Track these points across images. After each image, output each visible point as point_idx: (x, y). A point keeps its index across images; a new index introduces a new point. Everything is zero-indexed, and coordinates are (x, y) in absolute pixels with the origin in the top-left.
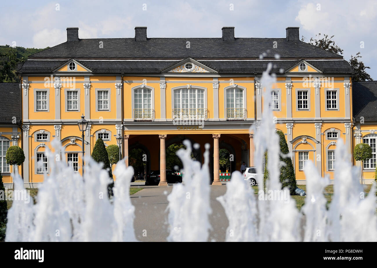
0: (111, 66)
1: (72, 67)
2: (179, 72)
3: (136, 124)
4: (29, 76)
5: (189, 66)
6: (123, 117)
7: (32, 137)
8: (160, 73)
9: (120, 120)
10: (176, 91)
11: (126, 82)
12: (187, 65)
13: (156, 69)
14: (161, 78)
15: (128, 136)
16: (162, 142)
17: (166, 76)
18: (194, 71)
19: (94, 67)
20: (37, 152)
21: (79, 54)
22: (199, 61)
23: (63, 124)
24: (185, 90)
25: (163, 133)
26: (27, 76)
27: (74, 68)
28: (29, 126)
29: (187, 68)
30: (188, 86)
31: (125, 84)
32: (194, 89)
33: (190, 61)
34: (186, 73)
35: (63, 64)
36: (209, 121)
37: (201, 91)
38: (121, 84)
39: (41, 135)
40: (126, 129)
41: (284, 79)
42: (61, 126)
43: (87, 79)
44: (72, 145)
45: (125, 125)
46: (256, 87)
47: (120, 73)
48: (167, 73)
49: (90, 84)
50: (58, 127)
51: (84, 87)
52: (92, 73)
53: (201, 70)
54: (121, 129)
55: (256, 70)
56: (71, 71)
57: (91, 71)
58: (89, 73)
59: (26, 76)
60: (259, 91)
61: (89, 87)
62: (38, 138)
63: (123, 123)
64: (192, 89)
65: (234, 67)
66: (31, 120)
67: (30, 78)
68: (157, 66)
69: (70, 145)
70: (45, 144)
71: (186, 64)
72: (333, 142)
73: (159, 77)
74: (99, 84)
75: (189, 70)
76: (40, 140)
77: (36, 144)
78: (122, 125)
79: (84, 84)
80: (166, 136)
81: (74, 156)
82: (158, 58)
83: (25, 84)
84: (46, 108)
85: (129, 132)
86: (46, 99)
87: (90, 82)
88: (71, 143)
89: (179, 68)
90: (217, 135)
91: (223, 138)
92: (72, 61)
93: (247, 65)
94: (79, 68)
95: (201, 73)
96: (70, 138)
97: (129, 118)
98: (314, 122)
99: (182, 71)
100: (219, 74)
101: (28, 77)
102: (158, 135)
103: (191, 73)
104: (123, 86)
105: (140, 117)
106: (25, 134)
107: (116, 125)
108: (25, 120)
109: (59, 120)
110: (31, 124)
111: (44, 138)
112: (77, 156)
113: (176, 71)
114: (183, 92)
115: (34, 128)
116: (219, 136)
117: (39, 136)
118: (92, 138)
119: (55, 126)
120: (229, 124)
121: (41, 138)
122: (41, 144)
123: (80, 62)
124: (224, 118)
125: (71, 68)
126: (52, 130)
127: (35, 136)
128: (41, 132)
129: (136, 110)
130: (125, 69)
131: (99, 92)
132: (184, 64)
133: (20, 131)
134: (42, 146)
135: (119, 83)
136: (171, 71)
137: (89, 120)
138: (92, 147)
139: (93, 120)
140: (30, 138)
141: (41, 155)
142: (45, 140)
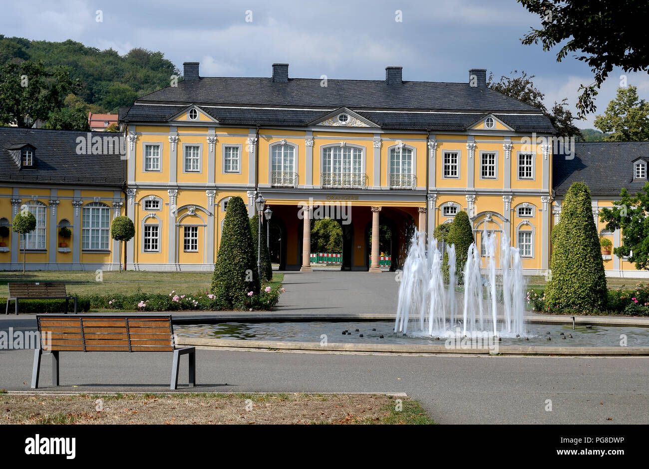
0: (243, 115)
1: (193, 114)
2: (330, 125)
3: (274, 191)
4: (137, 125)
5: (343, 118)
6: (257, 182)
7: (138, 204)
8: (307, 126)
9: (254, 185)
10: (326, 150)
11: (263, 138)
12: (341, 117)
13: (301, 121)
14: (307, 132)
16: (306, 216)
17: (313, 130)
18: (349, 125)
19: (220, 116)
20: (146, 223)
21: (201, 98)
22: (356, 112)
23: (180, 188)
24: (337, 148)
26: (135, 125)
27: (195, 116)
28: (135, 190)
29: (341, 120)
30: (342, 143)
31: (261, 139)
32: (350, 148)
33: (344, 111)
34: (340, 127)
35: (181, 111)
36: (367, 190)
37: (358, 150)
38: (256, 139)
39: (150, 202)
41: (465, 137)
42: (176, 191)
43: (212, 132)
44: (190, 216)
45: (259, 191)
46: (429, 147)
47: (255, 125)
48: (314, 125)
49: (215, 138)
50: (173, 192)
51: (208, 141)
52: (219, 124)
53: (359, 123)
54: (255, 197)
55: (429, 125)
56: (191, 120)
57: (217, 121)
58: (215, 123)
59: (133, 125)
60: (432, 152)
61: (215, 142)
62: (147, 206)
63: (256, 190)
64: (347, 148)
65: (401, 120)
66: (138, 183)
67: (139, 129)
68: (302, 117)
69: (188, 215)
70: (155, 214)
71: (340, 115)
72: (525, 220)
73: (305, 131)
74: (226, 138)
75: (344, 123)
76: (149, 208)
77: (143, 213)
78: (256, 192)
79: (208, 138)
81: (193, 231)
82: (303, 107)
83: (132, 136)
84: (157, 167)
86: (158, 155)
87: (216, 136)
88: (189, 213)
89: (330, 120)
90: (378, 208)
91: (386, 213)
92: (194, 107)
93: (418, 118)
94: (202, 117)
95: (359, 127)
96: (188, 207)
97: (265, 183)
98: (502, 194)
99: (335, 125)
100: (382, 129)
101: (135, 127)
103: (345, 127)
104: (258, 141)
105: (279, 181)
106: (130, 201)
107: (248, 192)
108: (130, 182)
109: (175, 184)
110: (138, 188)
111: (154, 206)
112: (196, 231)
113: (326, 123)
114: (335, 151)
115: (142, 193)
116: (380, 209)
117: (148, 203)
118: (216, 207)
119: (169, 191)
120: (392, 193)
121: (150, 206)
122: (150, 213)
123: (204, 109)
124: (386, 186)
125: (191, 116)
126: (166, 196)
127: (143, 203)
128: (151, 198)
129: (273, 173)
130: (262, 120)
131: (227, 149)
132: (337, 115)
133: (123, 197)
134: (152, 216)
135: (253, 138)
136: (320, 124)
137: (213, 184)
138: (216, 219)
139: (218, 184)
140: (137, 206)
141: (149, 228)
142: (155, 208)
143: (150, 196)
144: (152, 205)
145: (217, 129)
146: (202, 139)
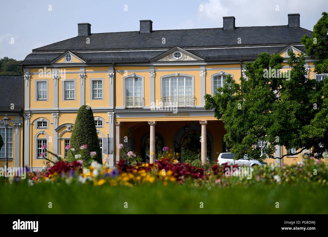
0: (105, 57)
2: (168, 61)
3: (127, 111)
4: (30, 68)
5: (177, 55)
6: (115, 105)
7: (32, 124)
8: (149, 62)
9: (112, 108)
10: (165, 79)
11: (118, 72)
13: (146, 59)
14: (150, 67)
15: (119, 123)
16: (152, 129)
17: (154, 65)
18: (182, 60)
19: (88, 58)
20: (37, 138)
22: (186, 50)
23: (60, 112)
24: (173, 77)
25: (152, 120)
26: (29, 68)
27: (70, 59)
28: (29, 114)
30: (176, 74)
31: (117, 74)
32: (183, 77)
33: (177, 50)
34: (174, 61)
35: (61, 56)
36: (196, 108)
37: (188, 78)
38: (113, 74)
40: (118, 116)
42: (58, 114)
43: (82, 70)
44: (68, 131)
45: (116, 112)
46: (243, 73)
47: (111, 64)
48: (156, 61)
49: (85, 74)
50: (55, 115)
51: (80, 77)
52: (86, 64)
53: (189, 58)
54: (113, 116)
55: (242, 57)
56: (67, 62)
57: (85, 62)
59: (27, 68)
61: (84, 77)
63: (114, 111)
64: (179, 76)
65: (221, 54)
66: (32, 109)
67: (32, 70)
68: (148, 55)
69: (67, 131)
70: (44, 131)
73: (149, 66)
75: (177, 58)
76: (40, 127)
77: (36, 131)
78: (113, 113)
79: (79, 74)
80: (154, 123)
82: (150, 48)
83: (27, 76)
85: (120, 120)
86: (46, 88)
88: (67, 130)
89: (167, 57)
90: (204, 121)
92: (68, 53)
93: (235, 52)
94: (74, 59)
95: (189, 61)
96: (66, 125)
97: (121, 106)
99: (170, 60)
100: (205, 61)
101: (29, 69)
102: (147, 122)
103: (179, 61)
104: (115, 75)
105: (131, 104)
106: (26, 122)
107: (108, 113)
108: (26, 109)
109: (57, 109)
110: (32, 113)
111: (44, 126)
113: (164, 60)
114: (172, 80)
115: (35, 117)
116: (206, 122)
117: (39, 124)
119: (52, 114)
121: (41, 126)
123: (76, 54)
125: (67, 60)
126: (50, 118)
127: (35, 124)
128: (41, 120)
129: (127, 98)
130: (118, 59)
131: (94, 82)
132: (173, 52)
133: (22, 119)
134: (41, 132)
135: (112, 73)
136: (160, 60)
140: (31, 126)
141: (41, 141)
142: (45, 127)
143: (40, 118)
144: (42, 124)
145: (86, 68)
146: (76, 75)
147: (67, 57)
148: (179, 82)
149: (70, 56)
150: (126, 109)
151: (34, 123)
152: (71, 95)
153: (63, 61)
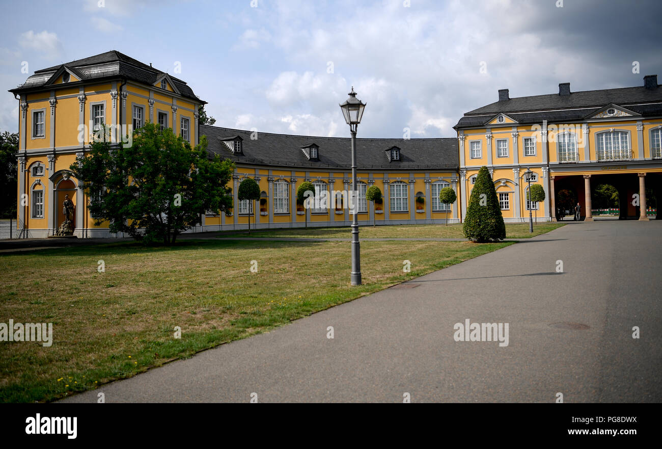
1: (501, 119)
2: (602, 117)
3: (561, 166)
4: (464, 130)
5: (611, 111)
6: (548, 160)
8: (583, 119)
9: (546, 163)
10: (599, 135)
13: (579, 116)
14: (584, 124)
15: (554, 178)
16: (587, 182)
17: (588, 122)
18: (616, 116)
19: (521, 119)
21: (507, 109)
22: (621, 107)
23: (495, 169)
24: (608, 133)
25: (588, 173)
27: (502, 120)
28: (465, 171)
29: (610, 113)
30: (611, 129)
32: (618, 132)
33: (611, 106)
34: (608, 118)
35: (493, 118)
36: (634, 161)
37: (624, 133)
40: (552, 171)
42: (492, 170)
43: (515, 130)
44: (503, 186)
45: (550, 167)
48: (589, 119)
49: (517, 134)
51: (512, 136)
52: (519, 124)
53: (624, 114)
54: (547, 171)
56: (500, 123)
57: (518, 122)
58: (516, 123)
59: (462, 130)
61: (517, 136)
63: (548, 166)
64: (615, 133)
66: (467, 167)
67: (466, 132)
68: (580, 113)
69: (501, 186)
71: (609, 109)
73: (582, 123)
74: (524, 133)
75: (612, 115)
77: (471, 186)
78: (548, 168)
79: (512, 134)
80: (590, 176)
81: (505, 196)
82: (580, 107)
83: (461, 137)
85: (554, 174)
86: (479, 148)
87: (518, 132)
88: (502, 184)
89: (601, 114)
90: (643, 174)
92: (501, 115)
94: (507, 120)
95: (623, 117)
96: (501, 180)
97: (554, 160)
99: (605, 117)
100: (644, 116)
102: (583, 176)
103: (613, 117)
105: (565, 159)
106: (462, 179)
107: (542, 168)
108: (461, 167)
109: (491, 166)
110: (467, 170)
112: (508, 196)
113: (598, 116)
114: (606, 135)
115: (470, 173)
116: (645, 174)
118: (520, 179)
123: (508, 115)
125: (500, 121)
127: (471, 179)
128: (476, 176)
129: (560, 154)
130: (550, 118)
131: (526, 140)
132: (606, 110)
133: (458, 176)
136: (593, 117)
137: (517, 164)
138: (521, 188)
139: (521, 164)
145: (518, 128)
146: (509, 135)
147: (500, 118)
148: (613, 137)
149: (502, 118)
150: (560, 164)
151: (469, 179)
152: (503, 153)
153: (496, 122)
